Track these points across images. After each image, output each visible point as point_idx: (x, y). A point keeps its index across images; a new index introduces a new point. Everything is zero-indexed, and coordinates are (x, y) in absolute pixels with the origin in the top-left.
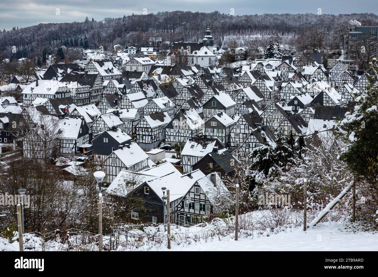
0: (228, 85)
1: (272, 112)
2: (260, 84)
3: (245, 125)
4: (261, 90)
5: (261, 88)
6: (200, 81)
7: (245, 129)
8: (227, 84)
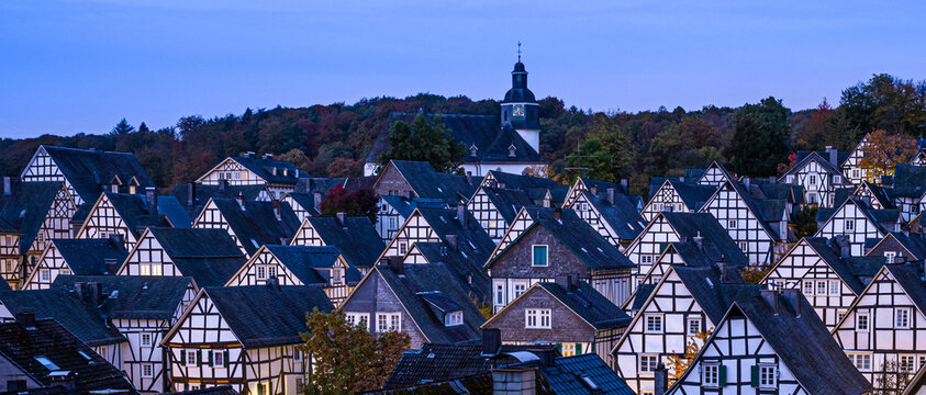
0: (598, 220)
1: (800, 280)
2: (728, 208)
3: (686, 314)
4: (733, 235)
5: (733, 224)
6: (485, 206)
7: (685, 334)
8: (593, 216)
